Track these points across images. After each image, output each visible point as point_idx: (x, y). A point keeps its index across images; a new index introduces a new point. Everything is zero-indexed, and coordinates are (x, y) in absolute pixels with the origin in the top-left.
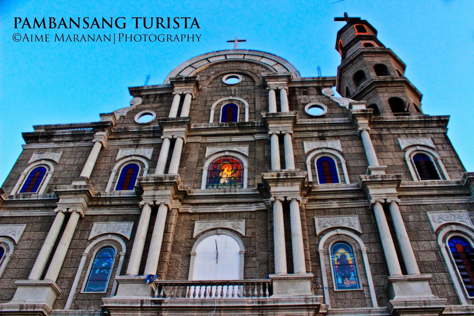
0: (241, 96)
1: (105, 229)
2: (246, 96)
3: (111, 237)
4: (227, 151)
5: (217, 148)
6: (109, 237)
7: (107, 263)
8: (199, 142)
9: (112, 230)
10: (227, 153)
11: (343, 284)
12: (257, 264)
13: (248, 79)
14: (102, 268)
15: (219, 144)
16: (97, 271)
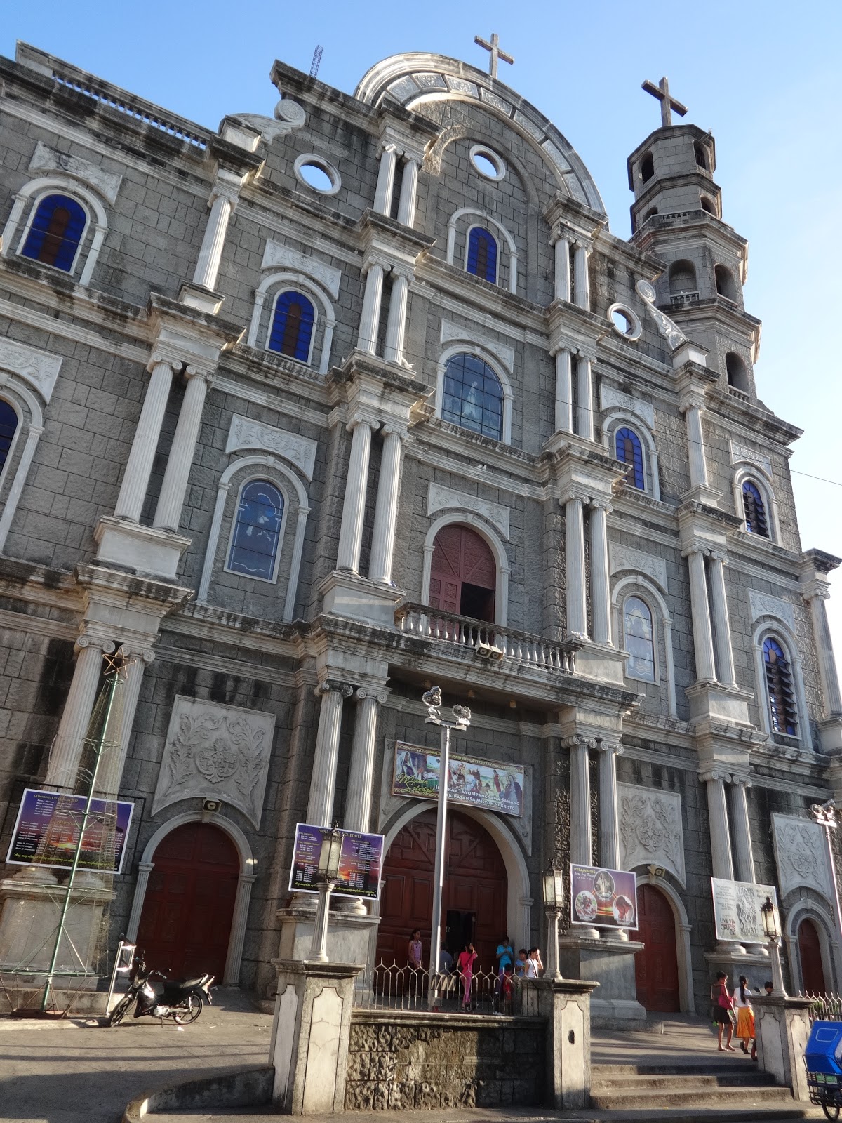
0: (502, 218)
1: (258, 438)
2: (511, 224)
3: (275, 462)
4: (479, 346)
5: (461, 331)
6: (271, 461)
7: (268, 518)
8: (429, 300)
9: (273, 445)
10: (477, 351)
11: (635, 668)
12: (526, 598)
13: (515, 180)
14: (258, 528)
15: (462, 321)
16: (250, 530)
